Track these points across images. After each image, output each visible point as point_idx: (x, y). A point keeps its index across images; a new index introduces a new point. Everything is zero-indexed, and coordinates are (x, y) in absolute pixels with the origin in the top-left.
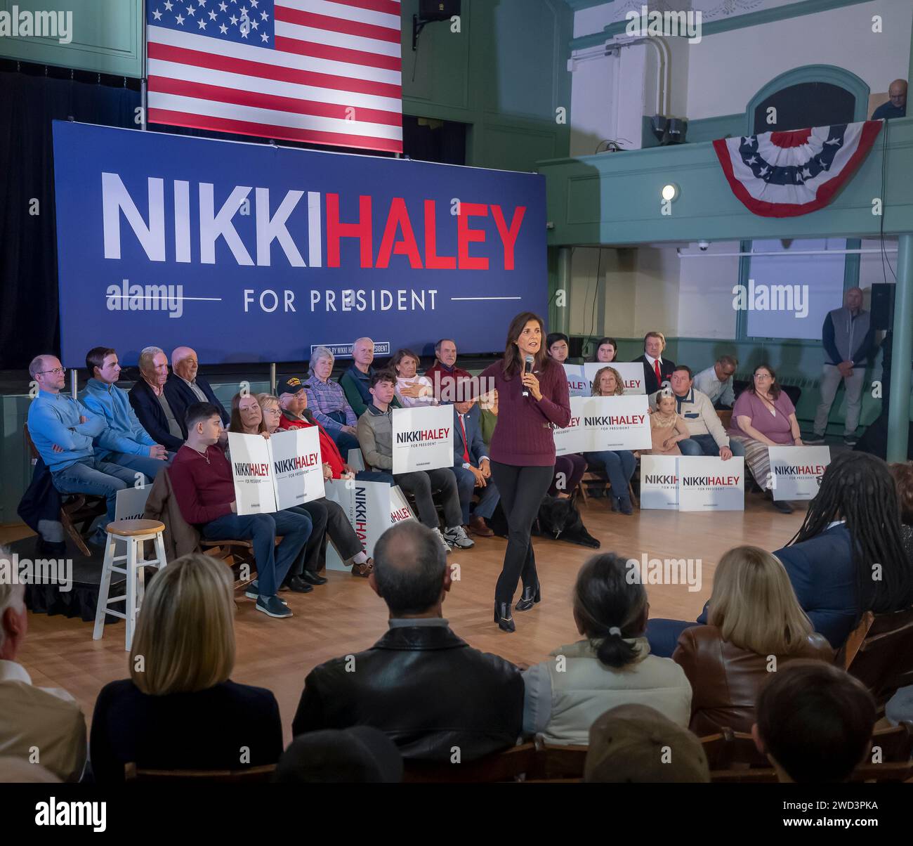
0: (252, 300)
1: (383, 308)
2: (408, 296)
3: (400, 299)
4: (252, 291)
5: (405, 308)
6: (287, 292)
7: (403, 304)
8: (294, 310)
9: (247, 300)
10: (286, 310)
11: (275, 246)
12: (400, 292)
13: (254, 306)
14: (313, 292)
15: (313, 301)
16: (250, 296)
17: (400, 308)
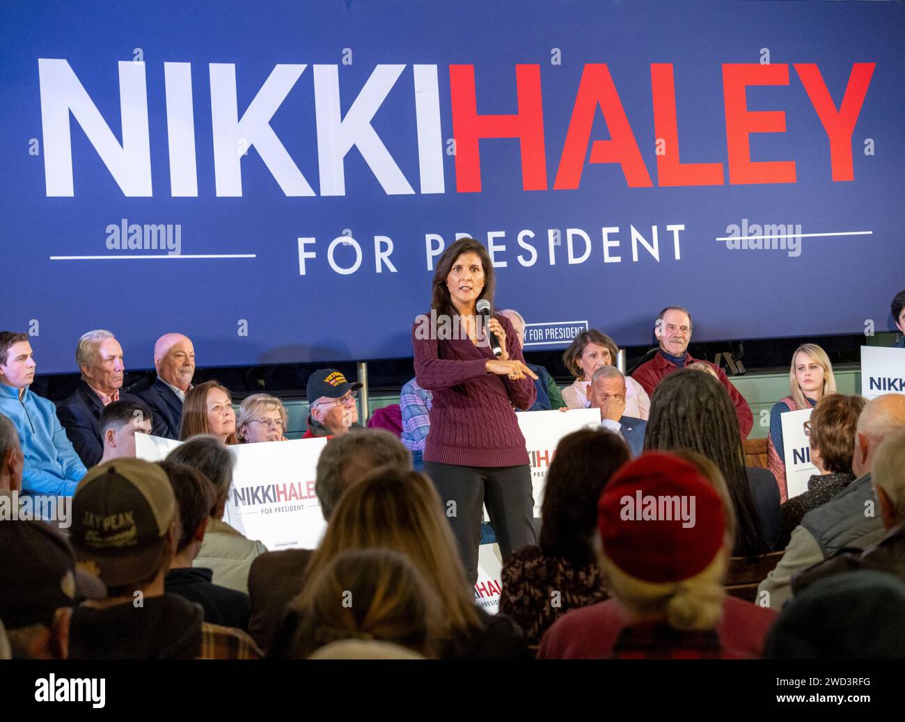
0: (312, 255)
1: (572, 260)
2: (624, 237)
3: (607, 244)
4: (312, 240)
5: (618, 259)
6: (378, 240)
7: (613, 251)
8: (393, 269)
9: (303, 256)
10: (379, 269)
11: (354, 161)
12: (606, 231)
13: (318, 265)
14: (429, 238)
15: (430, 253)
16: (308, 248)
17: (608, 259)
